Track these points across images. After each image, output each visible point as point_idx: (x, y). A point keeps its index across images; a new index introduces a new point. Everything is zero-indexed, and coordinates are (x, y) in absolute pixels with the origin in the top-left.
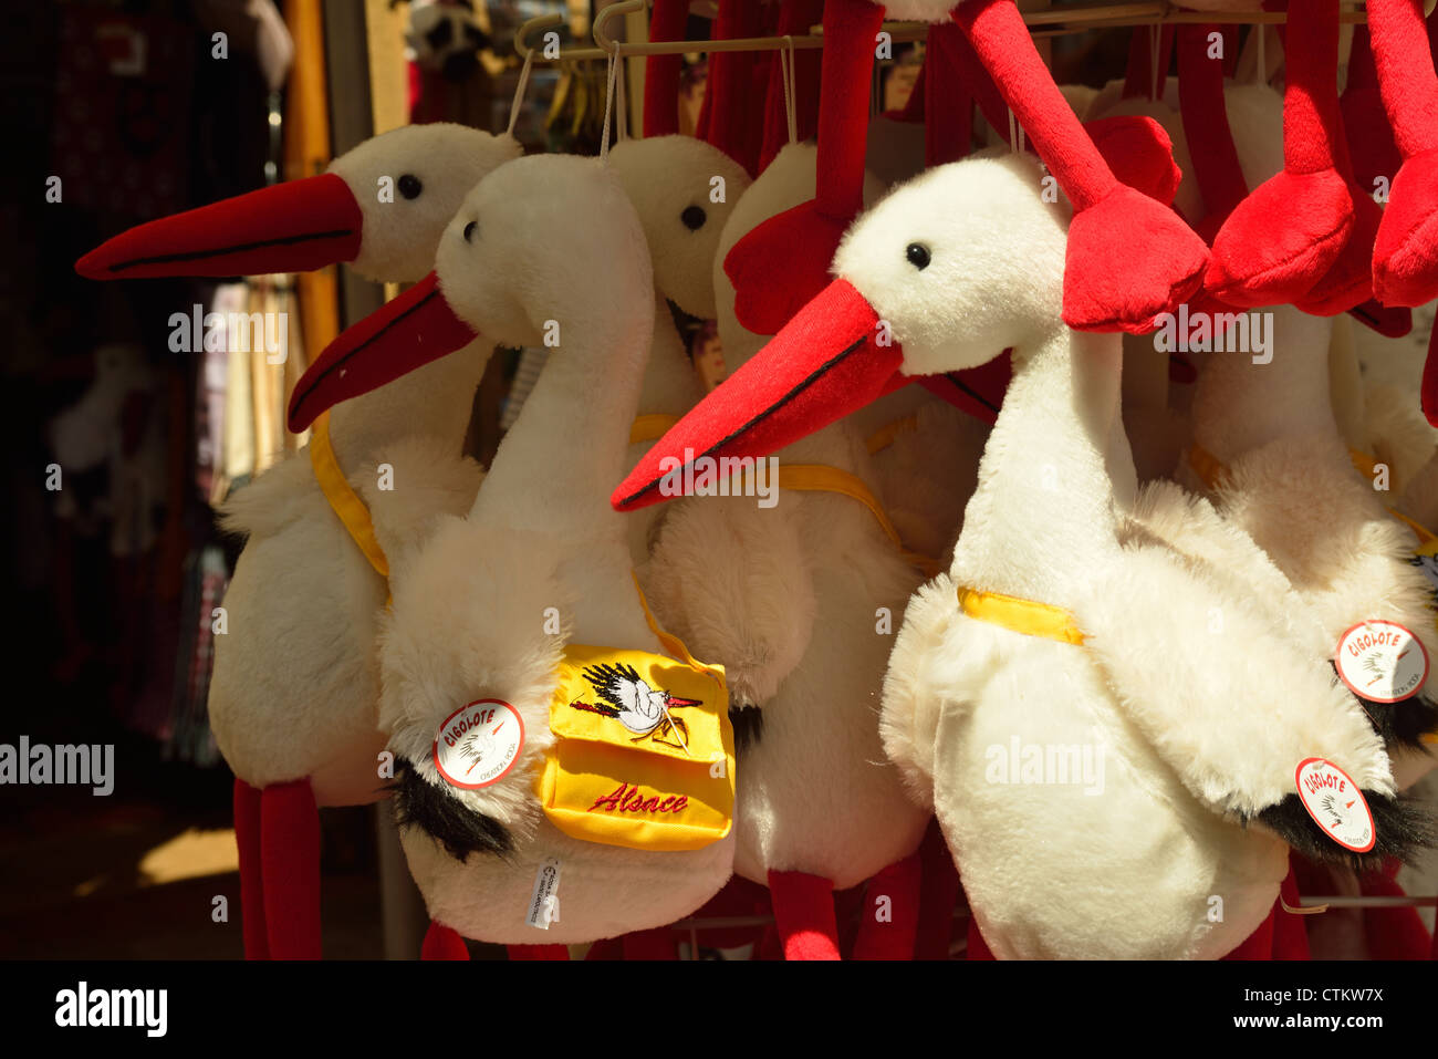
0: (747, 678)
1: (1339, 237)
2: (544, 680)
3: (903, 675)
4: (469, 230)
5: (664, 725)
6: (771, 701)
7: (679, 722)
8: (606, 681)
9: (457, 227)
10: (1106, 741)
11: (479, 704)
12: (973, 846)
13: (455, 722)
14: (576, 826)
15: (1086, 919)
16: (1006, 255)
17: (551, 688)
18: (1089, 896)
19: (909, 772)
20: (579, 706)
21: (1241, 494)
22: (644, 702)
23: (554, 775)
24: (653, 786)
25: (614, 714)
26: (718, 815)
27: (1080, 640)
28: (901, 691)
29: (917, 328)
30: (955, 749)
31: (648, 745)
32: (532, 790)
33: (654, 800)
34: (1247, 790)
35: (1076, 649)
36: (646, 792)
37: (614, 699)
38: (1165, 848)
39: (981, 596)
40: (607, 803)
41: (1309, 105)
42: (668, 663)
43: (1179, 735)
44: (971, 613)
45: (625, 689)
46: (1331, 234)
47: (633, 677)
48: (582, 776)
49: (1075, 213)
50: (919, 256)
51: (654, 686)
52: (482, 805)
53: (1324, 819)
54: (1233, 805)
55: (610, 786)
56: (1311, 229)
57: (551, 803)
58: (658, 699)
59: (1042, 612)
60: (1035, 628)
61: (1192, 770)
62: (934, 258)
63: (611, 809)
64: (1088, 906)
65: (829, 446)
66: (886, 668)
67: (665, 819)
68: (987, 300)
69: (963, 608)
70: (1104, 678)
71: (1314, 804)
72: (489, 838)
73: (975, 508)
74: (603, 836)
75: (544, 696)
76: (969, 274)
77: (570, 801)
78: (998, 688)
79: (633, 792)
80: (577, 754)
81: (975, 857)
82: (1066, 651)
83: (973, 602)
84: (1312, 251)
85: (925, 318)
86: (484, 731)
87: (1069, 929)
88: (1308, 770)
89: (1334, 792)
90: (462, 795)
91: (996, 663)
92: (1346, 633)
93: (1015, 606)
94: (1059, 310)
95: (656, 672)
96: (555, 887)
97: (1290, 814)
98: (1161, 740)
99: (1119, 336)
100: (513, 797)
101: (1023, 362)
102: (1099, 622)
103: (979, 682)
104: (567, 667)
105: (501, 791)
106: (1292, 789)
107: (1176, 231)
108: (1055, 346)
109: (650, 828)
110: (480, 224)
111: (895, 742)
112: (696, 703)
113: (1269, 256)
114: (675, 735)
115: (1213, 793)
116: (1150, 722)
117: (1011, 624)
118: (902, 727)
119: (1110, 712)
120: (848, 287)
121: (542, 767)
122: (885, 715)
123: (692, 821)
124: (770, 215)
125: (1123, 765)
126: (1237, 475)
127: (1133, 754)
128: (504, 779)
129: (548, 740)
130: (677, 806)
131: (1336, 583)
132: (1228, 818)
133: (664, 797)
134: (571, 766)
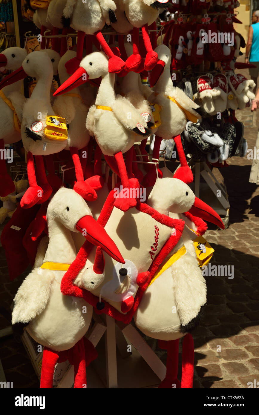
0: (67, 120)
1: (140, 62)
2: (45, 118)
3: (89, 118)
4: (28, 61)
5: (59, 124)
6: (70, 123)
7: (61, 124)
8: (52, 119)
9: (25, 61)
10: (115, 122)
11: (37, 121)
12: (99, 136)
13: (33, 124)
14: (49, 137)
15: (113, 143)
16: (101, 64)
17: (46, 119)
18: (114, 140)
19: (90, 131)
20: (49, 122)
21: (128, 97)
22: (57, 122)
23: (46, 130)
24: (58, 132)
25: (53, 123)
26: (66, 136)
27: (112, 110)
28: (89, 120)
29: (91, 73)
30: (97, 125)
31: (58, 127)
32: (44, 132)
33: (59, 134)
34: (131, 126)
35: (111, 112)
36: (58, 133)
37: (53, 121)
38: (122, 134)
39: (99, 106)
40: (53, 134)
41: (136, 46)
42: (58, 117)
43: (124, 121)
44: (98, 108)
45: (54, 120)
46: (139, 62)
47: (55, 119)
48: (50, 131)
49: (109, 59)
50: (91, 64)
51: (57, 120)
52: (38, 134)
53: (140, 130)
54: (130, 128)
55: (53, 132)
56: (137, 61)
57: (46, 134)
58: (58, 121)
59: (107, 107)
60: (106, 109)
61: (125, 124)
62: (93, 64)
63: (53, 135)
64: (113, 142)
65: (75, 91)
66: (87, 117)
67: (60, 136)
68: (99, 70)
69: (97, 108)
70: (115, 115)
71: (139, 128)
72: (39, 138)
73: (98, 96)
74: (52, 138)
75: (45, 120)
76: (97, 66)
77: (49, 134)
78: (102, 116)
79: (56, 133)
80: (49, 128)
81: (100, 137)
82: (110, 112)
83: (98, 107)
84: (137, 64)
85: (92, 72)
86: (37, 125)
87: (111, 145)
88: (138, 125)
89: (141, 127)
90: (36, 133)
91: (102, 114)
92: (142, 114)
93: (104, 107)
94: (108, 71)
95: (57, 118)
96: (46, 146)
97: (136, 129)
98: (122, 121)
99: (114, 74)
100: (42, 133)
101: (103, 78)
102: (114, 108)
103: (100, 116)
104: (47, 117)
105: (41, 132)
106: (136, 127)
107: (122, 61)
108: (107, 75)
109: (58, 137)
110: (29, 60)
111: (87, 127)
112: (63, 122)
113: (132, 65)
114: (61, 126)
115: (128, 127)
116: (121, 119)
117: (103, 109)
118: (88, 125)
119: (115, 119)
120: (82, 68)
121: (45, 129)
122: (86, 124)
123: (63, 137)
124: (70, 59)
125: (117, 125)
126: (127, 95)
127: (118, 123)
128: (41, 130)
129: (46, 126)
130: (61, 135)
131: (140, 108)
132: (129, 130)
133: (60, 134)
134: (49, 129)
